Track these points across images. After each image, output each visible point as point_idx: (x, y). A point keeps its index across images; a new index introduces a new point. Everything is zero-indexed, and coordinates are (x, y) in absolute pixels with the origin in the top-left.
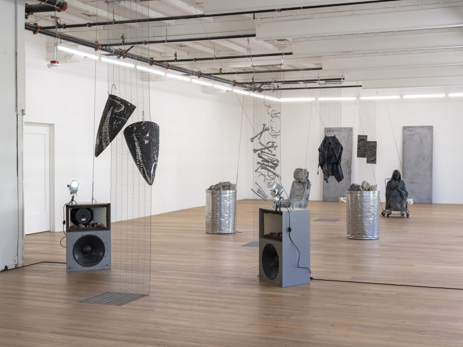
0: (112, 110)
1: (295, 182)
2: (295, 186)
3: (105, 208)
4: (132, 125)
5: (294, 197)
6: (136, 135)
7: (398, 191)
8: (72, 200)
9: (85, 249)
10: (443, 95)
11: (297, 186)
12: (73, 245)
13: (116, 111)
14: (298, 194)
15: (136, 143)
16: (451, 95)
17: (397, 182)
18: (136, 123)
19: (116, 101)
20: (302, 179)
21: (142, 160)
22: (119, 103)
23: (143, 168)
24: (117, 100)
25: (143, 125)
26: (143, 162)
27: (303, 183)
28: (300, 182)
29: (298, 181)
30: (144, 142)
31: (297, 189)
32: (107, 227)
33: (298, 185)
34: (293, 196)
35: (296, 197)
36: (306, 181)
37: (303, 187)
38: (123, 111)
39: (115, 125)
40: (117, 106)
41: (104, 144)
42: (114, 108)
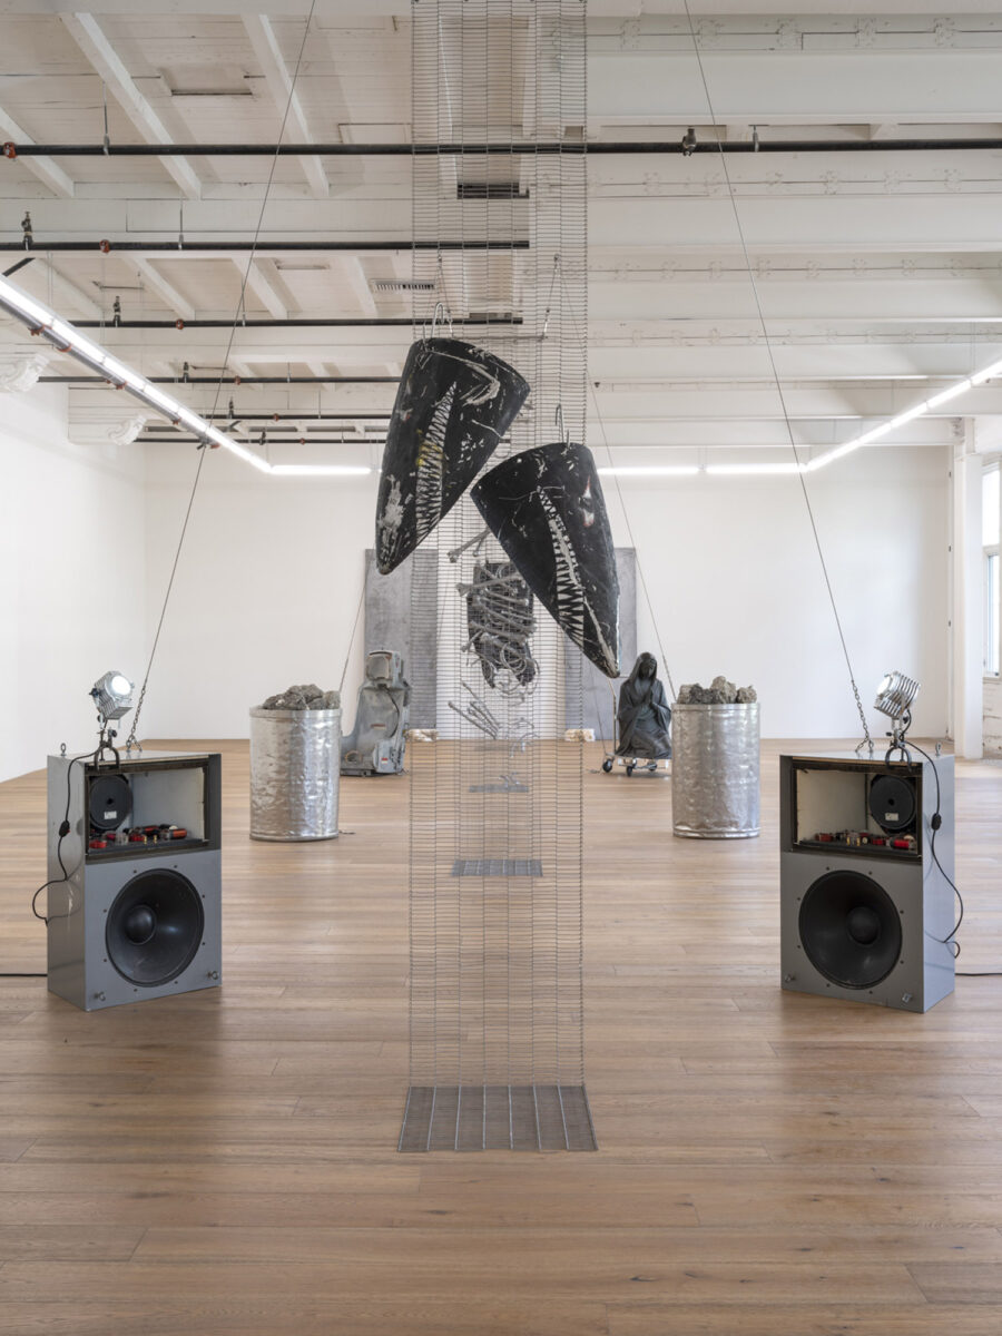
0: (456, 397)
1: (367, 689)
2: (368, 699)
3: (200, 772)
4: (529, 457)
5: (367, 730)
6: (551, 494)
7: (651, 707)
8: (105, 745)
9: (132, 923)
10: (693, 470)
11: (371, 698)
12: (105, 911)
13: (470, 401)
14: (378, 722)
15: (552, 523)
16: (714, 470)
17: (646, 685)
18: (543, 448)
19: (469, 363)
20: (390, 679)
21: (583, 583)
22: (479, 368)
23: (585, 613)
24: (471, 357)
25: (568, 458)
26: (588, 593)
27: (390, 691)
28: (382, 687)
29: (376, 686)
30: (582, 517)
31: (373, 708)
32: (206, 837)
33: (375, 698)
34: (362, 727)
35: (372, 730)
36: (401, 686)
37: (390, 701)
38: (496, 401)
39: (467, 453)
40: (475, 383)
41: (421, 524)
42: (463, 388)
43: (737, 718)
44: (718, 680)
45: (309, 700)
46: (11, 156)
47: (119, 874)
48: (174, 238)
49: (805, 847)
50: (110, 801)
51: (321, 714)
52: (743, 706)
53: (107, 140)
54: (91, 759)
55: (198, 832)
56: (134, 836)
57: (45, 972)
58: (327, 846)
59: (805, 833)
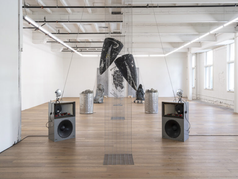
0: (112, 47)
3: (72, 105)
4: (123, 56)
6: (127, 62)
7: (141, 92)
8: (57, 100)
9: (61, 128)
10: (147, 56)
12: (57, 126)
13: (114, 48)
15: (127, 67)
16: (151, 56)
17: (141, 89)
18: (126, 55)
19: (114, 42)
22: (116, 42)
23: (132, 81)
24: (114, 41)
25: (130, 56)
26: (132, 77)
30: (132, 66)
38: (118, 48)
39: (114, 56)
40: (115, 45)
41: (107, 67)
42: (113, 45)
43: (155, 95)
44: (152, 89)
45: (89, 92)
46: (42, 8)
47: (60, 120)
48: (68, 20)
49: (166, 116)
50: (58, 109)
51: (90, 94)
52: (156, 93)
53: (57, 5)
54: (55, 103)
55: (72, 114)
56: (62, 114)
57: (48, 135)
58: (91, 115)
59: (166, 114)
